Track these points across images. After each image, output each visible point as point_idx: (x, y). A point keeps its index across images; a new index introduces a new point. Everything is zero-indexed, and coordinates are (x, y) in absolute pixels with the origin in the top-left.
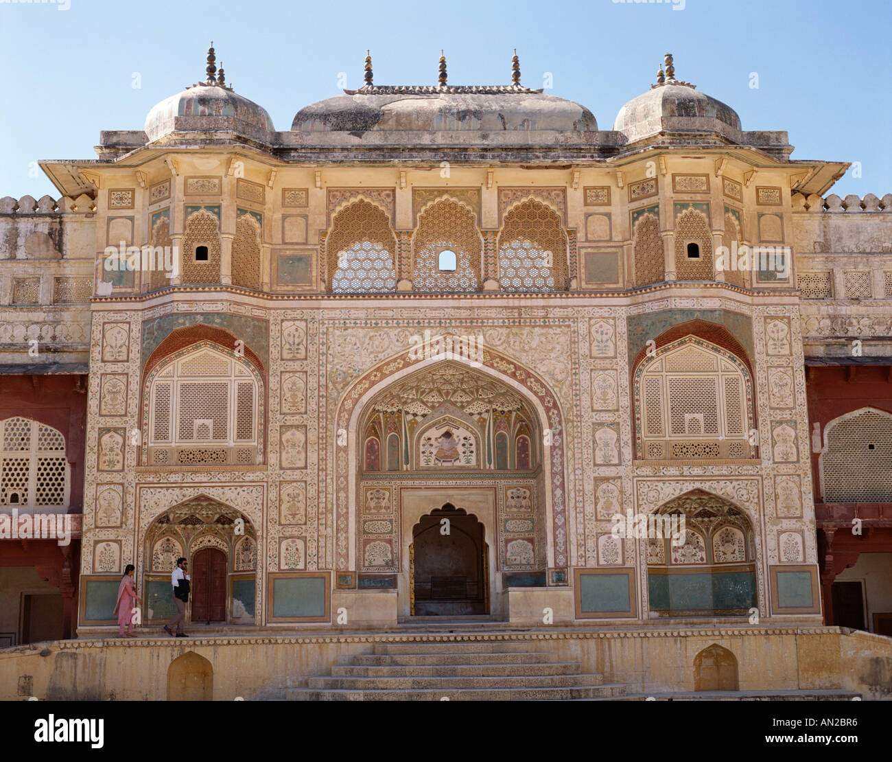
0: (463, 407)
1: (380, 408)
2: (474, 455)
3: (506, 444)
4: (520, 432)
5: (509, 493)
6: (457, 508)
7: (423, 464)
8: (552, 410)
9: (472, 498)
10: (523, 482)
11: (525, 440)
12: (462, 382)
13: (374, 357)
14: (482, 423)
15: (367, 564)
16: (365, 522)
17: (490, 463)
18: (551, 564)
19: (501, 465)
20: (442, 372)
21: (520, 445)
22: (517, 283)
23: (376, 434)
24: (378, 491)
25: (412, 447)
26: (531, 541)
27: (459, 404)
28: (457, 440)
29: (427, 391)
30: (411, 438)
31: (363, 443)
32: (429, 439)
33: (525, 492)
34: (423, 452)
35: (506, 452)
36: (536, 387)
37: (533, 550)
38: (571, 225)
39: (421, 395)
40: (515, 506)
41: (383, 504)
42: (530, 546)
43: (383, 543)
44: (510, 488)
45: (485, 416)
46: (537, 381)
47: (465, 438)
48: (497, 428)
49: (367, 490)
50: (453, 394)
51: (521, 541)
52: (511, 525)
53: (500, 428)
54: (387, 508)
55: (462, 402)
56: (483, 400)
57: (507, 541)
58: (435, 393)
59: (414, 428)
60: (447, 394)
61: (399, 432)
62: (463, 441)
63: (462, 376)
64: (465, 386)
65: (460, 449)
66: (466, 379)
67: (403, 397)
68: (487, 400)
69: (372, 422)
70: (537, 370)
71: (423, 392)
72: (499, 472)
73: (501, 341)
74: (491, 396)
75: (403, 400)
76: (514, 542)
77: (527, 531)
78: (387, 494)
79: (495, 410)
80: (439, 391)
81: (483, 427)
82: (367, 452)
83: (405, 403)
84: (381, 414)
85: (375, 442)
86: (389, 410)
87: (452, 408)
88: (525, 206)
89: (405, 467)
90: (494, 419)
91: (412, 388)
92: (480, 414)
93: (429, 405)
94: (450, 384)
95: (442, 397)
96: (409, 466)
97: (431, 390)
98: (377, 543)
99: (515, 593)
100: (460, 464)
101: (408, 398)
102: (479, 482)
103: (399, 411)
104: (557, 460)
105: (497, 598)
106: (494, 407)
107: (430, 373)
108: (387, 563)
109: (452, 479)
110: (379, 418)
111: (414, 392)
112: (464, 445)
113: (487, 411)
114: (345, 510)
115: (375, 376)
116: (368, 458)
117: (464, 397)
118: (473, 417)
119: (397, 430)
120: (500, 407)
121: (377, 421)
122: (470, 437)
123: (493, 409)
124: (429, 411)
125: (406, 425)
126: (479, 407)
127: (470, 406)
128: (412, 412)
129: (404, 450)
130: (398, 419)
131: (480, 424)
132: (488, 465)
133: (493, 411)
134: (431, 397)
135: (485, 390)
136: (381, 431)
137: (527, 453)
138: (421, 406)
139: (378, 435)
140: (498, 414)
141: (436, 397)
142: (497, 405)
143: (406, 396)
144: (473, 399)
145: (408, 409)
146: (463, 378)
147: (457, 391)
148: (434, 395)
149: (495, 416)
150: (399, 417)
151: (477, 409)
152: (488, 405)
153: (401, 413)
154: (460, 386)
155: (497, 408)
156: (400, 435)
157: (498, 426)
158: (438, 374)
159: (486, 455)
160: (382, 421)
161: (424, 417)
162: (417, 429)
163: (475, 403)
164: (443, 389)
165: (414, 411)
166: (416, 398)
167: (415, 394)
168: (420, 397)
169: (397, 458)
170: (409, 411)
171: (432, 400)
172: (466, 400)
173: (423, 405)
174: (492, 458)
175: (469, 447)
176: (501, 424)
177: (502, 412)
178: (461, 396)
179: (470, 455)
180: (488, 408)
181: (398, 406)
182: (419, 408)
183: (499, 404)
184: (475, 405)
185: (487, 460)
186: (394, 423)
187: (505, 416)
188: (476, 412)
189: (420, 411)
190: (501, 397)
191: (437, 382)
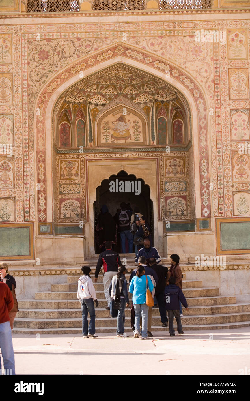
0: (132, 98)
1: (70, 100)
2: (141, 134)
3: (165, 126)
4: (176, 116)
5: (168, 162)
6: (129, 174)
7: (103, 141)
8: (200, 100)
9: (140, 166)
10: (177, 154)
11: (180, 122)
12: (131, 79)
14: (147, 110)
15: (62, 216)
16: (60, 185)
17: (153, 140)
18: (198, 215)
19: (162, 142)
20: (116, 72)
21: (176, 126)
22: (172, 3)
23: (67, 120)
24: (69, 162)
25: (94, 129)
26: (184, 198)
27: (129, 96)
28: (128, 123)
29: (105, 86)
30: (94, 123)
31: (57, 127)
32: (108, 123)
33: (180, 162)
35: (165, 132)
36: (187, 82)
37: (186, 205)
39: (101, 89)
40: (173, 172)
41: (74, 172)
42: (184, 202)
43: (74, 201)
44: (168, 159)
45: (149, 105)
46: (187, 77)
47: (134, 122)
48: (158, 113)
49: (61, 162)
50: (125, 88)
51: (177, 198)
52: (169, 186)
53: (161, 114)
54: (77, 175)
55: (132, 95)
56: (147, 92)
57: (167, 198)
58: (111, 88)
59: (96, 115)
60: (121, 89)
61: (85, 118)
62: (132, 124)
63: (131, 75)
64: (133, 82)
66: (134, 77)
67: (87, 92)
68: (150, 93)
69: (65, 111)
70: (187, 69)
71: (102, 88)
73: (160, 48)
74: (153, 89)
75: (87, 94)
76: (172, 199)
77: (181, 191)
78: (77, 164)
79: (156, 100)
80: (114, 86)
81: (148, 113)
82: (61, 133)
83: (89, 96)
84: (71, 105)
85: (66, 125)
86: (77, 102)
87: (123, 99)
89: (89, 143)
90: (156, 107)
91: (93, 84)
92: (145, 103)
93: (107, 97)
94: (123, 81)
95: (117, 91)
96: (92, 143)
97: (108, 86)
98: (69, 201)
99: (172, 237)
100: (131, 141)
101: (90, 92)
102: (145, 155)
104: (203, 138)
105: (159, 239)
106: (156, 98)
107: (106, 72)
108: (77, 216)
109: (125, 152)
110: (70, 107)
111: (95, 87)
112: (133, 127)
113: (151, 101)
114: (43, 177)
115: (65, 75)
116: (61, 138)
117: (133, 91)
118: (140, 106)
119: (83, 117)
120: (160, 98)
121: (68, 110)
122: (138, 121)
123: (155, 100)
124: (107, 102)
125: (90, 113)
126: (144, 98)
127: (138, 98)
128: (94, 103)
129: (88, 131)
130: (84, 108)
131: (145, 111)
132: (152, 142)
133: (156, 101)
134: (108, 91)
135: (149, 85)
136: (71, 117)
137: (181, 132)
138: (101, 98)
139: (69, 120)
140: (159, 103)
141: (112, 91)
142: (158, 97)
143: (89, 91)
144: (140, 92)
145: (91, 101)
146: (132, 76)
147: (128, 86)
148: (110, 89)
149: (157, 105)
150: (85, 106)
151: (143, 100)
152: (151, 96)
153: (86, 103)
154: (129, 82)
155: (158, 99)
156: (85, 121)
157: (159, 112)
158: (113, 73)
159: (151, 134)
160: (72, 110)
161: (103, 106)
162: (98, 115)
163: (141, 95)
164: (117, 85)
165: (95, 102)
166: (96, 92)
167: (96, 89)
168: (100, 91)
169: (83, 137)
170: (92, 102)
171: (109, 93)
172: (135, 93)
173: (102, 97)
174: (155, 136)
175: (137, 129)
176: (161, 111)
177: (162, 102)
178: (131, 90)
179: (138, 135)
180: (151, 99)
181: (83, 98)
182: (100, 99)
183: (159, 96)
184: (142, 96)
185: (151, 138)
186: (81, 111)
187: (164, 105)
188: (143, 102)
189: (100, 102)
190: (161, 90)
191: (113, 80)
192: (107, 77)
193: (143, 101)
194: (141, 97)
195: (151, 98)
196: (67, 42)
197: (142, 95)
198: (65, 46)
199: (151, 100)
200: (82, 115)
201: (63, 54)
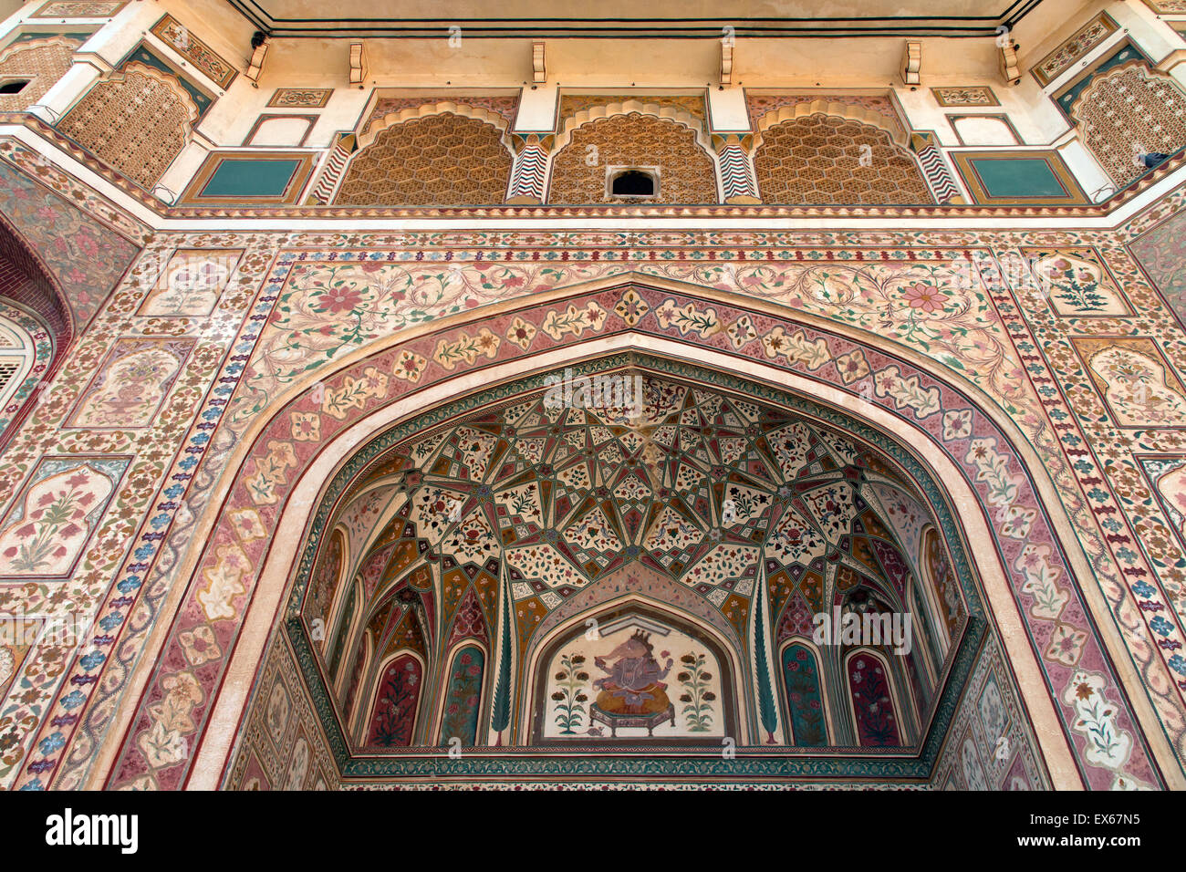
0: (678, 569)
2: (718, 705)
3: (816, 678)
7: (553, 729)
11: (874, 662)
13: (414, 313)
14: (737, 611)
17: (770, 725)
19: (809, 734)
21: (858, 677)
23: (417, 640)
25: (520, 680)
27: (666, 561)
28: (662, 663)
29: (575, 500)
30: (523, 656)
31: (374, 668)
32: (579, 660)
34: (558, 697)
35: (817, 702)
39: (558, 518)
45: (743, 588)
47: (687, 659)
48: (782, 623)
50: (651, 519)
53: (791, 627)
55: (675, 552)
56: (735, 534)
58: (596, 518)
59: (534, 625)
60: (634, 522)
61: (488, 636)
62: (679, 667)
64: (682, 482)
65: (674, 691)
66: (685, 446)
67: (503, 510)
68: (746, 533)
69: (405, 593)
71: (563, 505)
72: (802, 753)
74: (759, 511)
75: (505, 523)
79: (772, 565)
80: (610, 509)
81: (739, 623)
82: (382, 694)
83: (508, 537)
84: (436, 568)
85: (409, 667)
86: (462, 559)
87: (646, 576)
89: (494, 733)
90: (770, 595)
91: (528, 474)
92: (729, 584)
93: (583, 558)
94: (642, 476)
95: (620, 537)
96: (506, 733)
97: (588, 504)
100: (674, 732)
101: (517, 519)
103: (493, 564)
106: (770, 552)
110: (430, 582)
111: (536, 496)
112: (683, 677)
113: (751, 572)
115: (410, 365)
116: (381, 711)
117: (681, 534)
118: (709, 597)
119: (481, 632)
120: (786, 552)
121: (422, 591)
122: (702, 656)
123: (768, 562)
124: (580, 581)
125: (511, 616)
126: (724, 564)
127: (699, 565)
128: (529, 576)
129: (495, 686)
130: (488, 595)
131: (729, 615)
132: (763, 734)
133: (769, 570)
134: (585, 533)
135: (742, 489)
136: (433, 627)
137: (885, 700)
138: (557, 562)
139: (423, 642)
140: (781, 580)
141: (600, 536)
142: (778, 547)
143: (513, 511)
144: (706, 539)
145: (519, 566)
146: (677, 443)
147: (662, 506)
148: (593, 525)
149: (773, 588)
150: (493, 586)
151: (718, 572)
152: (751, 549)
153: (496, 572)
154: (667, 484)
155: (779, 559)
156: (487, 646)
157: (785, 619)
158: (603, 420)
159: (757, 702)
160: (438, 593)
161: (564, 595)
162: (541, 631)
163: (712, 554)
164: (622, 502)
165: (535, 574)
166: (541, 525)
167: (539, 508)
168: (555, 526)
169: (471, 709)
170: (522, 570)
171: (591, 544)
172: (687, 543)
173: (562, 560)
174: (777, 710)
175: (701, 684)
176: (792, 615)
177: (796, 572)
178: (673, 533)
179: (703, 707)
180: (752, 562)
181: (487, 547)
182: (553, 566)
183: (783, 541)
184: (714, 558)
185: (759, 716)
186: (476, 606)
187: (805, 585)
188: (718, 581)
189: (555, 579)
190: (790, 509)
191: (603, 464)
192: (583, 440)
193: (721, 576)
194: (710, 560)
195: (749, 557)
196: (439, 272)
197: (716, 550)
198: (427, 281)
199: (751, 567)
200: (477, 627)
201: (413, 299)
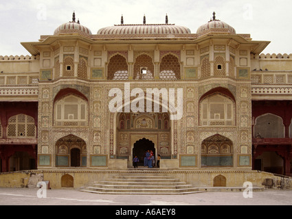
2: (152, 125)
3: (161, 122)
4: (165, 119)
6: (146, 139)
7: (137, 127)
9: (151, 136)
10: (165, 132)
11: (167, 121)
15: (120, 153)
16: (120, 142)
21: (165, 123)
22: (165, 77)
25: (133, 123)
26: (168, 148)
32: (139, 121)
34: (137, 124)
35: (161, 125)
38: (182, 61)
40: (163, 139)
41: (125, 138)
43: (125, 148)
44: (162, 134)
47: (149, 121)
49: (121, 134)
51: (165, 148)
52: (162, 143)
53: (159, 118)
57: (161, 148)
65: (148, 124)
69: (122, 116)
72: (159, 130)
77: (166, 145)
78: (126, 135)
81: (154, 118)
85: (123, 122)
88: (168, 56)
96: (133, 128)
100: (148, 128)
102: (153, 132)
108: (126, 153)
109: (145, 131)
114: (112, 142)
116: (121, 126)
119: (129, 119)
125: (132, 117)
132: (156, 128)
136: (125, 119)
137: (167, 125)
159: (155, 125)
161: (137, 115)
162: (135, 118)
169: (129, 125)
187: (161, 115)
